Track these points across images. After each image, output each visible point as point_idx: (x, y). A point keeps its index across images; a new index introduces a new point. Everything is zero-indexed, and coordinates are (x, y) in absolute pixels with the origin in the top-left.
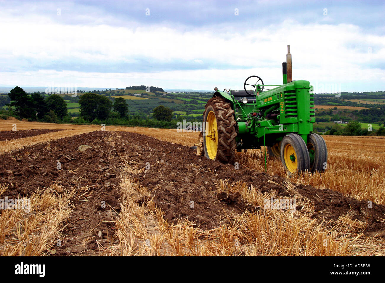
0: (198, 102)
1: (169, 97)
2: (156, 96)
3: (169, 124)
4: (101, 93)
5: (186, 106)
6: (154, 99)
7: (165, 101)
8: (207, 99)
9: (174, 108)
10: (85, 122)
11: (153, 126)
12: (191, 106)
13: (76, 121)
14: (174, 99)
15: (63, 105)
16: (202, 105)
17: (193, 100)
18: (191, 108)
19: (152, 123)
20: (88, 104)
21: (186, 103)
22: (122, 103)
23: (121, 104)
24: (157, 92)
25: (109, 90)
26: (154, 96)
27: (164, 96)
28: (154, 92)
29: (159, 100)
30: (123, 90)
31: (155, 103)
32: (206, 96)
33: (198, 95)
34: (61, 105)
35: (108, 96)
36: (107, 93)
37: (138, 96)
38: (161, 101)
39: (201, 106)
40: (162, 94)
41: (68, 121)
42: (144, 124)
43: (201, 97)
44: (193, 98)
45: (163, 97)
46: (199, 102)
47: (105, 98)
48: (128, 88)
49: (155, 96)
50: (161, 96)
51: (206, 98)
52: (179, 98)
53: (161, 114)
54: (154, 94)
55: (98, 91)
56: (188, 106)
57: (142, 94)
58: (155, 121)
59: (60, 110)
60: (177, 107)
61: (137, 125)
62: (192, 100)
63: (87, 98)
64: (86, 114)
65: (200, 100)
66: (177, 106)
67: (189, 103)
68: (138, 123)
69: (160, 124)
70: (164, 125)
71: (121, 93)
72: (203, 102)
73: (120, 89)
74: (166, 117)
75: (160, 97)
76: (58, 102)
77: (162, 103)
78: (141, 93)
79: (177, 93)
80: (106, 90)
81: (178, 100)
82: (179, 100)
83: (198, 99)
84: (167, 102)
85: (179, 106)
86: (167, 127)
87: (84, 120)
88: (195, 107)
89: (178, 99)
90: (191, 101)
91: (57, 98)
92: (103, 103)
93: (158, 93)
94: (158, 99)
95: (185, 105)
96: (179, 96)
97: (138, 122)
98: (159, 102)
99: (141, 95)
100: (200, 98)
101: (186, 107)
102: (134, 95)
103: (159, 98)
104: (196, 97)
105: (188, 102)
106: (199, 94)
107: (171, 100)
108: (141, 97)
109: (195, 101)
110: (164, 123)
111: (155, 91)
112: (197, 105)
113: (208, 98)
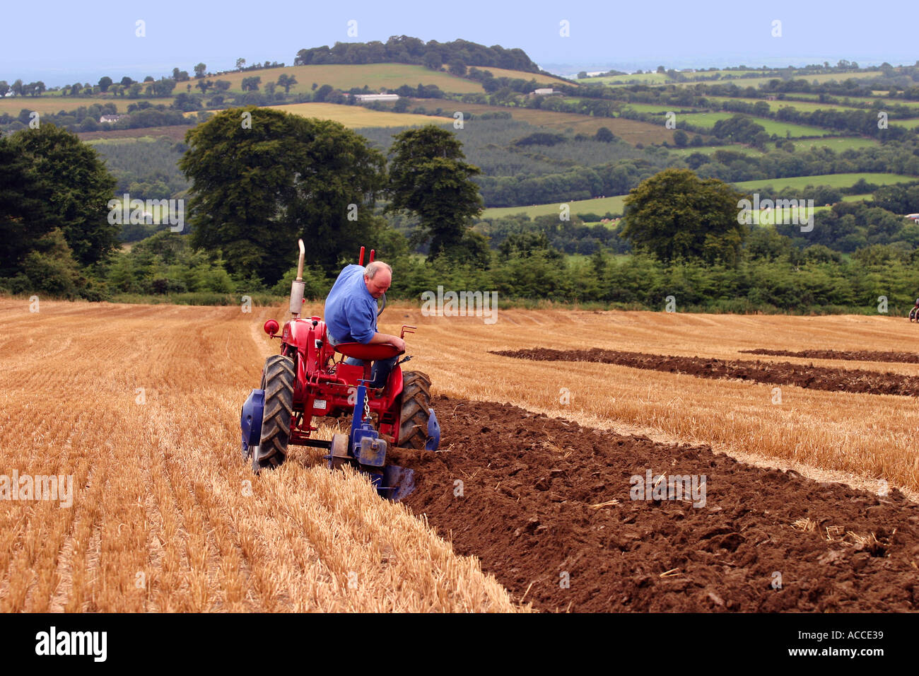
0: (763, 129)
1: (577, 101)
2: (493, 103)
3: (734, 286)
4: (143, 92)
5: (693, 156)
6: (485, 118)
7: (555, 132)
8: (818, 112)
9: (620, 175)
10: (233, 286)
11: (642, 299)
12: (727, 158)
13: (183, 285)
14: (609, 115)
15: (93, 187)
16: (791, 149)
17: (734, 121)
18: (723, 167)
19: (634, 280)
20: (240, 177)
21: (690, 137)
22: (443, 161)
23: (439, 170)
24: (497, 73)
25: (192, 74)
26: (479, 100)
27: (540, 98)
28: (475, 77)
29: (516, 125)
30: (279, 72)
31: (491, 147)
32: (806, 89)
33: (756, 84)
34: (85, 184)
35: (192, 110)
36: (185, 91)
37: (376, 106)
38: (531, 132)
39: (786, 156)
40: (530, 87)
41: (135, 283)
42: (584, 286)
43: (780, 98)
44: (726, 108)
45: (538, 104)
46: (773, 128)
47: (344, 137)
48: (309, 57)
49: (488, 98)
50: (522, 98)
51: (807, 101)
52: (640, 109)
53: (677, 223)
54: (476, 88)
55: (127, 81)
56: (704, 159)
57: (404, 91)
58: (648, 265)
59: (81, 220)
60: (638, 164)
61: (545, 296)
62: (726, 116)
63: (235, 137)
64: (234, 239)
65: (771, 116)
66: (638, 158)
67: (704, 139)
68: (547, 281)
69: (681, 283)
70: (707, 292)
71: (271, 87)
72: (797, 131)
73: (260, 68)
74: (712, 241)
75: (517, 103)
76: (66, 168)
77: (539, 143)
78: (396, 87)
79: (613, 73)
80: (176, 71)
81: (638, 125)
82: (642, 119)
83: (762, 112)
84: (568, 135)
85: (648, 158)
86: (723, 302)
87: (226, 277)
88: (750, 161)
89: (633, 117)
90: (719, 124)
91: (58, 147)
92: (334, 168)
93: (504, 81)
94: (507, 116)
95: (686, 153)
96: (639, 94)
97: (547, 275)
98: (518, 138)
99: (395, 97)
100: (775, 106)
101: (696, 166)
102: (352, 102)
103: (518, 115)
104: (748, 101)
105: (701, 131)
106: (753, 76)
107: (590, 125)
108: (399, 108)
109: (746, 124)
110: (705, 275)
111: (483, 69)
112: (763, 149)
113: (822, 101)
